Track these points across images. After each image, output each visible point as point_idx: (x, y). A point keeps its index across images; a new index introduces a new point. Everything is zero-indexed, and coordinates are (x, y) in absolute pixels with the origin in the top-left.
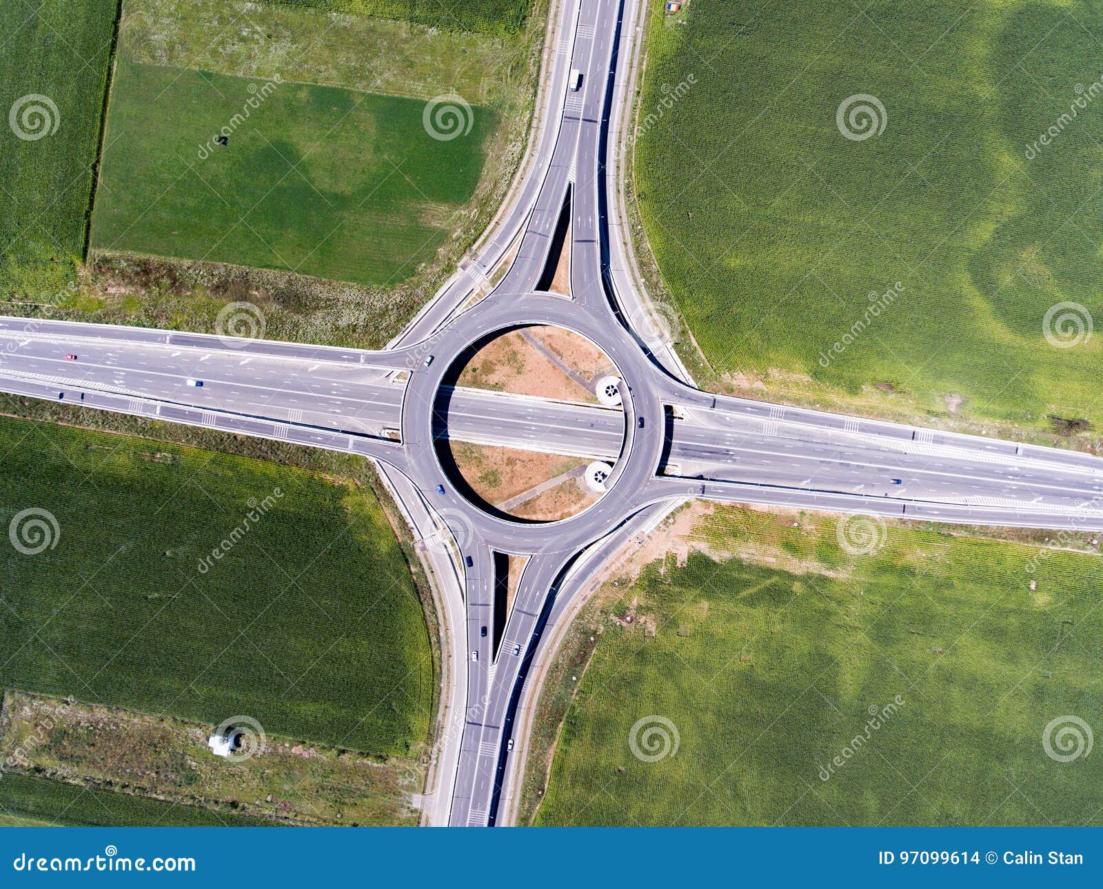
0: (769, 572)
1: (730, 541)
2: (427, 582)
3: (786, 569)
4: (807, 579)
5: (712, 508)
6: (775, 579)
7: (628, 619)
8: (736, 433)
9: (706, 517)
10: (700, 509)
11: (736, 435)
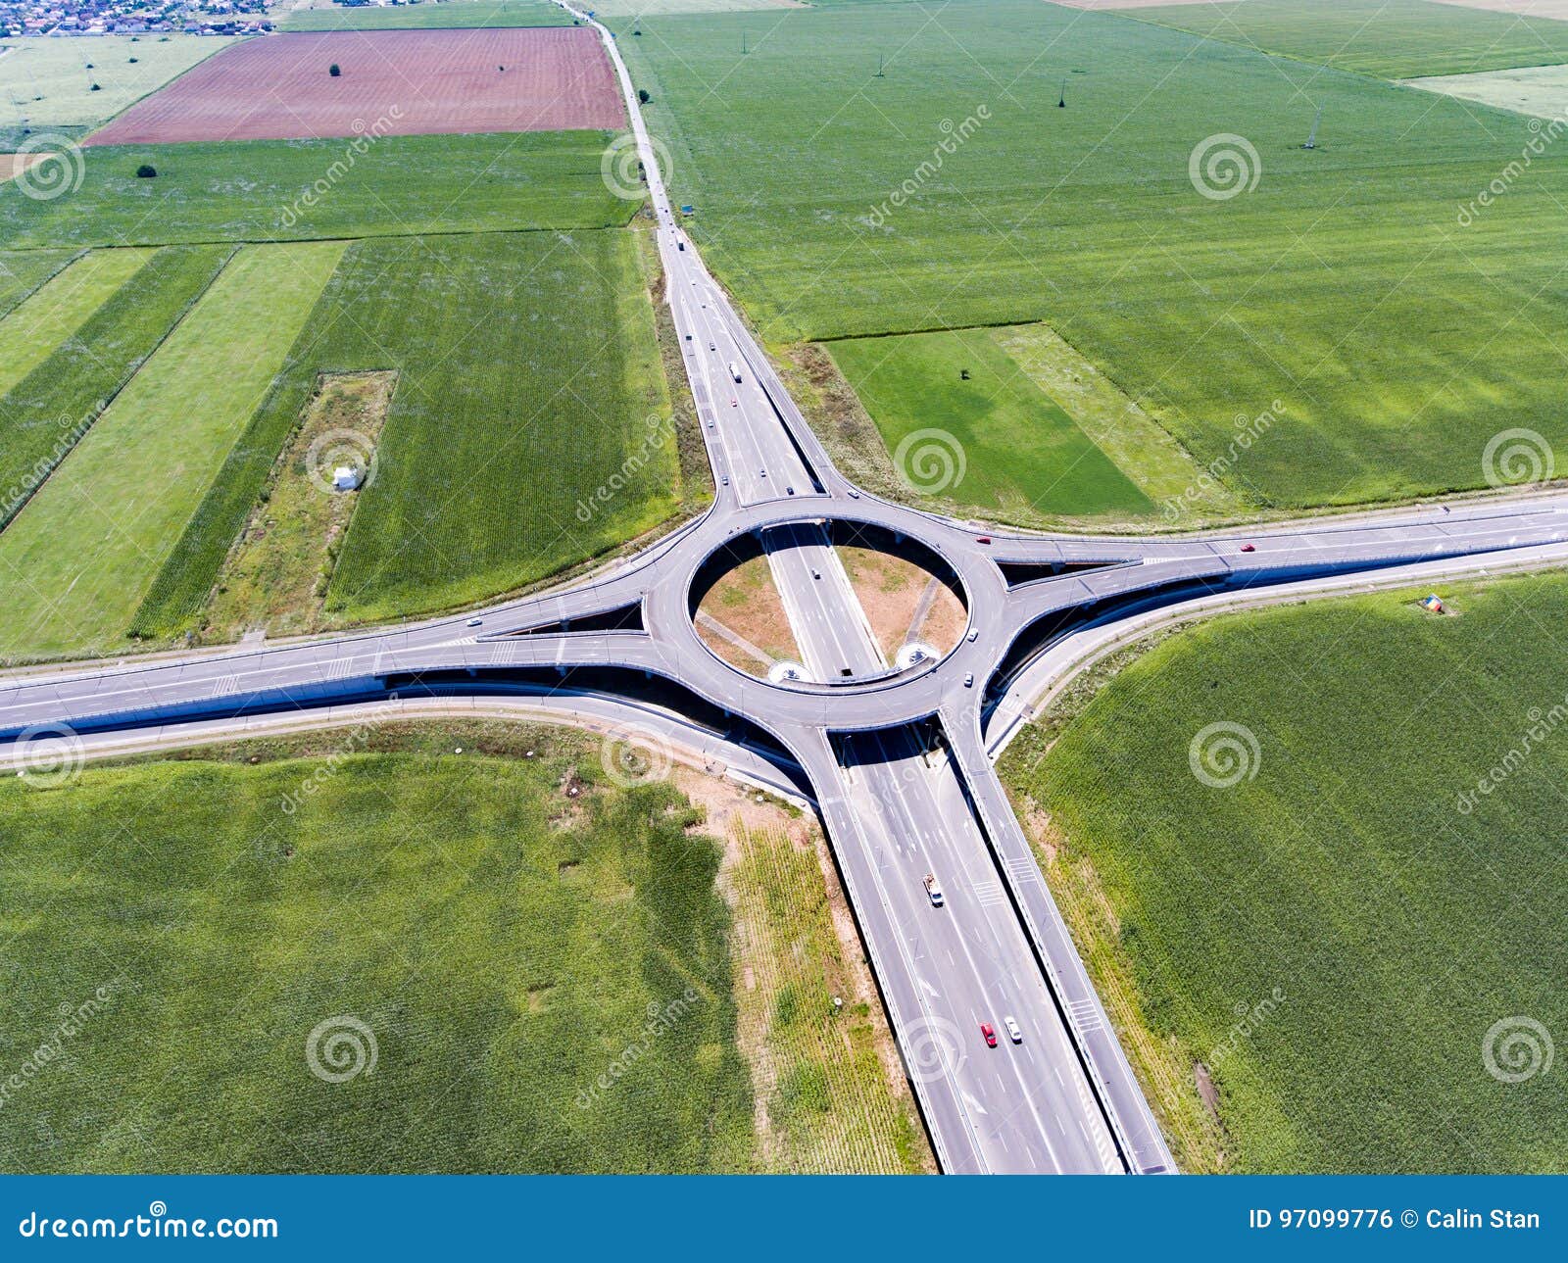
0: (724, 983)
1: (760, 898)
2: (576, 576)
3: (742, 1019)
4: (734, 1065)
5: (805, 849)
6: (715, 1001)
7: (574, 790)
8: (950, 842)
9: (786, 846)
10: (795, 834)
11: (947, 844)
